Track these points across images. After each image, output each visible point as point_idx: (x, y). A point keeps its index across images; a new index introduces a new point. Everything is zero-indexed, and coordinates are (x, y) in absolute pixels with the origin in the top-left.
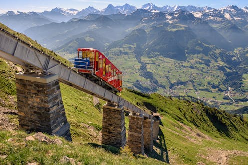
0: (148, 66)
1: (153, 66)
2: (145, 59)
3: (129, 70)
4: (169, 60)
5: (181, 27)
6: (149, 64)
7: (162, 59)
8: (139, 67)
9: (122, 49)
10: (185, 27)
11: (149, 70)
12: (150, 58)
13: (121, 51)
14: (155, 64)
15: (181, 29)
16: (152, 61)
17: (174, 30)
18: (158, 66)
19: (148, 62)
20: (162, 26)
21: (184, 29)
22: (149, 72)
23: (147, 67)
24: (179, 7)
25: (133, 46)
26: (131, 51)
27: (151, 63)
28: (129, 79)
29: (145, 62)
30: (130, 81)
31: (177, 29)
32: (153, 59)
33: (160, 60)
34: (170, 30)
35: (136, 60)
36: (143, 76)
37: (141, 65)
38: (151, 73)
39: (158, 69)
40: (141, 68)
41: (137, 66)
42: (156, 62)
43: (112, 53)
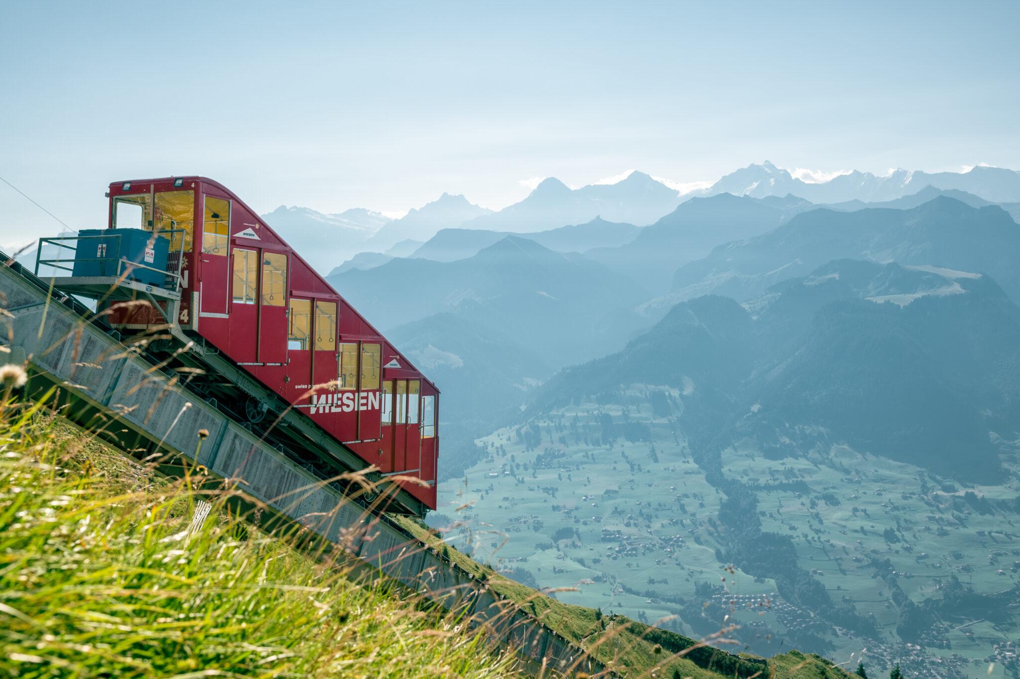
0: (766, 502)
1: (794, 505)
2: (747, 463)
3: (656, 525)
4: (890, 468)
5: (944, 281)
6: (768, 488)
7: (846, 462)
8: (712, 510)
9: (615, 411)
10: (963, 282)
11: (768, 527)
12: (772, 454)
13: (606, 419)
14: (801, 488)
15: (945, 291)
16: (790, 473)
17: (904, 300)
18: (821, 503)
19: (762, 481)
20: (835, 275)
21: (957, 288)
22: (770, 538)
23: (761, 507)
24: (918, 175)
25: (675, 393)
26: (664, 421)
27: (783, 487)
28: (651, 582)
29: (745, 480)
30: (658, 588)
31: (919, 295)
32: (790, 462)
33: (833, 466)
34: (880, 300)
35: (693, 465)
36: (737, 563)
37: (725, 497)
38: (785, 541)
39: (821, 522)
40: (723, 516)
41: (702, 505)
42: (807, 479)
43: (560, 428)
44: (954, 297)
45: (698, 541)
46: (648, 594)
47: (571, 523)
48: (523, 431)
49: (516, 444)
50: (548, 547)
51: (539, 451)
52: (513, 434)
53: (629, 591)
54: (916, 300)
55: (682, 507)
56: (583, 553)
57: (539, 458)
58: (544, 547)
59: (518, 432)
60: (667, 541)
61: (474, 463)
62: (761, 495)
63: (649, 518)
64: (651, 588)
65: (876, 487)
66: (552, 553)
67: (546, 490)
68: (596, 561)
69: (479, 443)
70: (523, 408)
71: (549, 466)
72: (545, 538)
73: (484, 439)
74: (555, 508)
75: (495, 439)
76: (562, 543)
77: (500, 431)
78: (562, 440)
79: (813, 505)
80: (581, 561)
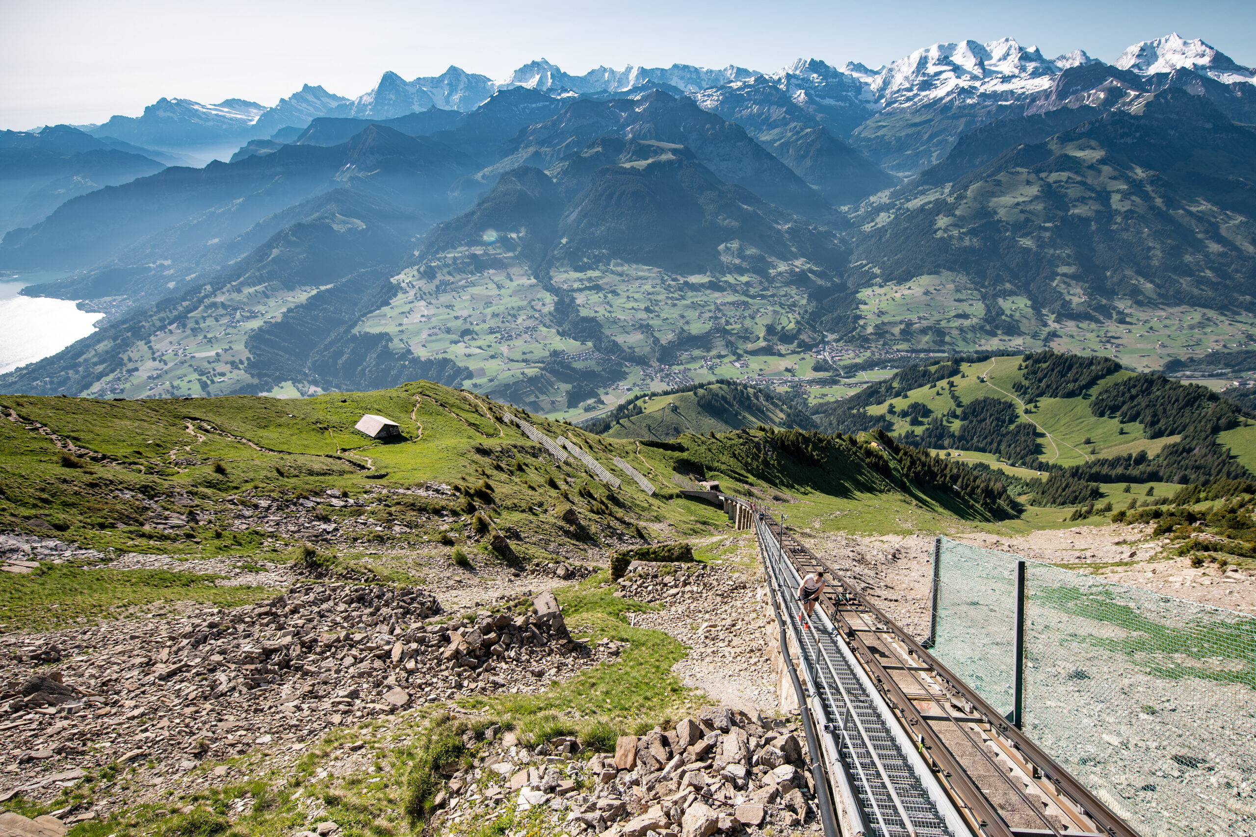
0: (580, 299)
1: (595, 297)
2: (565, 276)
3: (520, 321)
4: (644, 270)
5: (663, 151)
6: (580, 290)
7: (619, 269)
8: (550, 308)
9: (478, 251)
10: (674, 151)
11: (584, 313)
12: (578, 269)
13: (474, 256)
14: (597, 288)
15: (664, 157)
16: (590, 279)
17: (642, 164)
18: (610, 295)
19: (576, 285)
20: (600, 149)
21: (670, 156)
22: (585, 319)
23: (578, 302)
24: (643, 72)
25: (514, 235)
26: (510, 254)
27: (587, 288)
28: (524, 353)
29: (565, 287)
30: (527, 356)
31: (650, 161)
32: (591, 273)
33: (613, 272)
34: (628, 165)
35: (533, 281)
36: (569, 336)
37: (556, 299)
38: (593, 320)
39: (611, 306)
40: (556, 309)
41: (544, 305)
42: (601, 282)
43: (447, 266)
44: (670, 162)
45: (545, 325)
46: (524, 361)
47: (468, 326)
48: (422, 270)
49: (420, 279)
50: (459, 342)
51: (437, 282)
52: (416, 273)
53: (512, 360)
54: (649, 165)
55: (532, 307)
56: (479, 343)
57: (437, 287)
58: (456, 342)
59: (418, 270)
60: (528, 328)
61: (395, 295)
62: (575, 295)
63: (514, 316)
64: (525, 357)
65: (637, 283)
66: (461, 345)
67: (447, 307)
68: (489, 346)
69: (393, 280)
70: (417, 253)
71: (445, 291)
72: (455, 337)
73: (396, 277)
74: (456, 318)
75: (404, 277)
76: (466, 338)
77: (407, 270)
78: (449, 273)
79: (606, 297)
80: (480, 348)
